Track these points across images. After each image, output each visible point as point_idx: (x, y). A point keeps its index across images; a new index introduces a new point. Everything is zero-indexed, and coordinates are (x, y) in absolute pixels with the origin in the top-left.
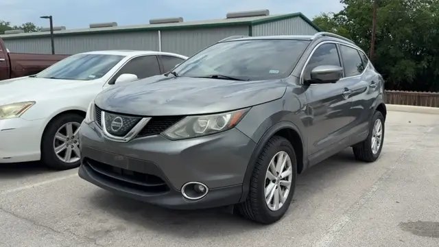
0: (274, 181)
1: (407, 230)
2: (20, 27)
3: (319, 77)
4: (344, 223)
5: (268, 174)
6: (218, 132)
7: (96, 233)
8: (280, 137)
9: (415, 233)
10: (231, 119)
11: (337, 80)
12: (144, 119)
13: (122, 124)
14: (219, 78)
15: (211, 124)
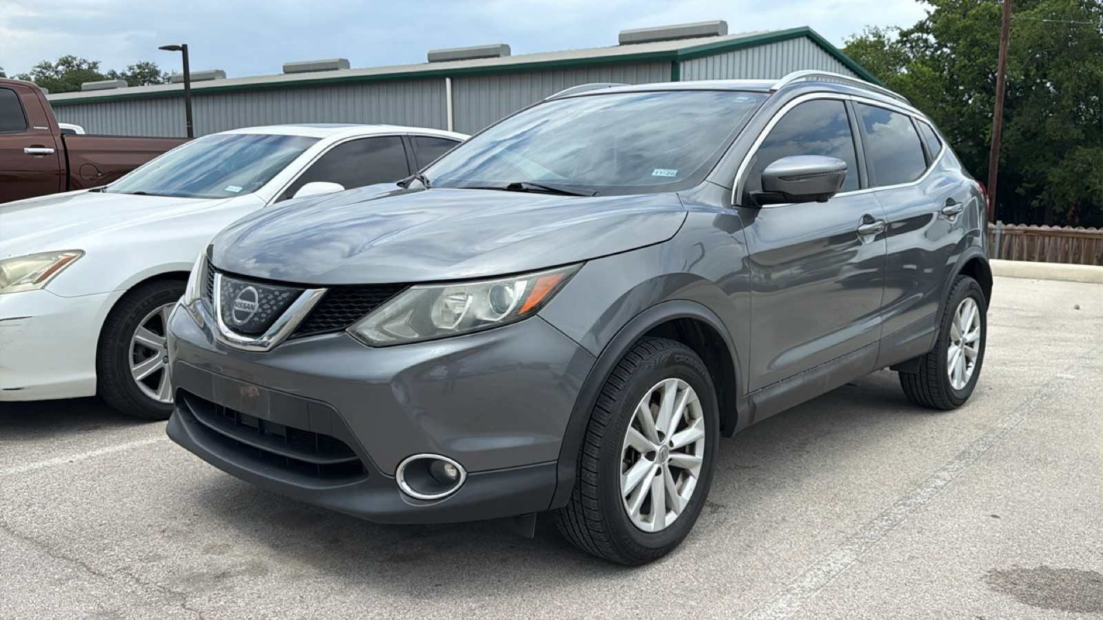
0: (651, 455)
1: (1005, 591)
2: (123, 74)
3: (787, 187)
4: (835, 568)
5: (632, 437)
6: (492, 327)
7: (193, 579)
8: (664, 341)
9: (1024, 598)
10: (527, 293)
11: (831, 194)
12: (309, 292)
13: (256, 304)
14: (526, 191)
15: (475, 305)
